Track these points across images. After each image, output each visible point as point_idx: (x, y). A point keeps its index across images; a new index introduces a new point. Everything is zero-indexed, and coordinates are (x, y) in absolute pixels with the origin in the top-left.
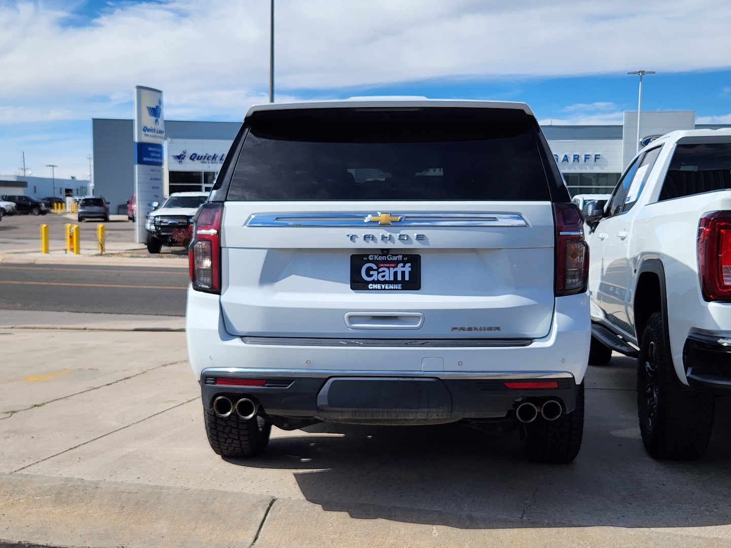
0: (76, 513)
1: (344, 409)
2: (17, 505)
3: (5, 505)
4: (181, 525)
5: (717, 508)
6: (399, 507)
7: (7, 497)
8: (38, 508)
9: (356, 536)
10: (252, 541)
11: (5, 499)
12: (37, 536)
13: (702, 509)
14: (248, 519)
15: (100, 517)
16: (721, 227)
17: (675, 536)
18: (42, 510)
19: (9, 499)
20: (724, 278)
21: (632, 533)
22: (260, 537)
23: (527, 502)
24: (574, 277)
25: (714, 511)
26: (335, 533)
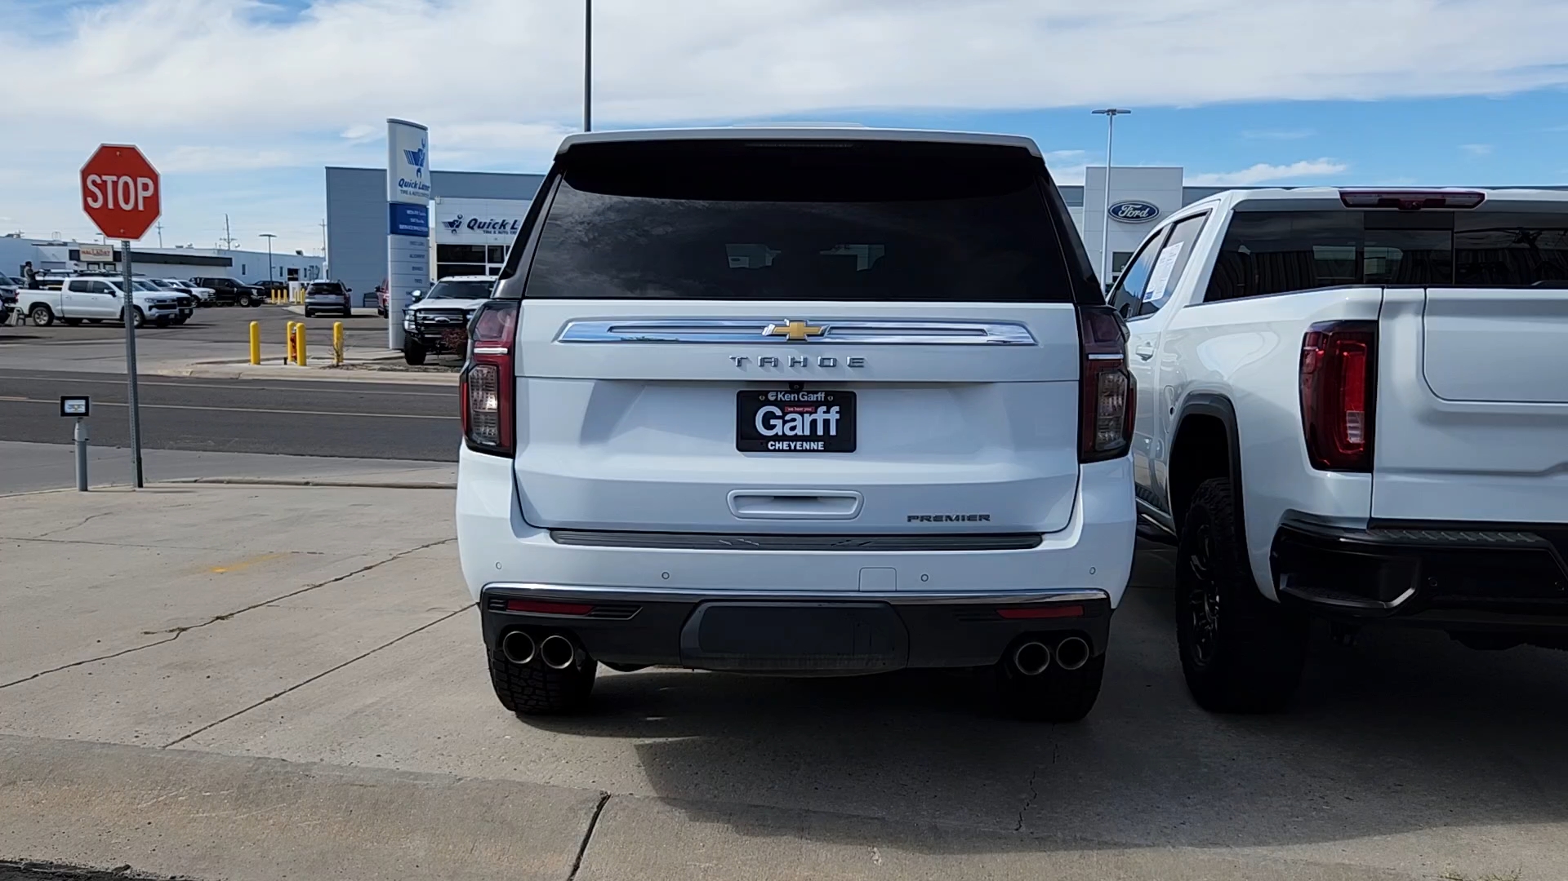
0: (271, 821)
1: (726, 655)
2: (173, 806)
3: (152, 805)
4: (449, 844)
5: (1327, 803)
6: (815, 812)
7: (156, 792)
8: (208, 812)
9: (745, 865)
10: (569, 874)
11: (152, 796)
12: (203, 867)
13: (1305, 805)
14: (561, 833)
15: (311, 829)
16: (1343, 348)
17: (1276, 861)
18: (214, 815)
19: (159, 796)
20: (1349, 432)
21: (1206, 857)
22: (581, 865)
23: (1023, 796)
24: (1107, 429)
25: (1323, 810)
26: (709, 859)
